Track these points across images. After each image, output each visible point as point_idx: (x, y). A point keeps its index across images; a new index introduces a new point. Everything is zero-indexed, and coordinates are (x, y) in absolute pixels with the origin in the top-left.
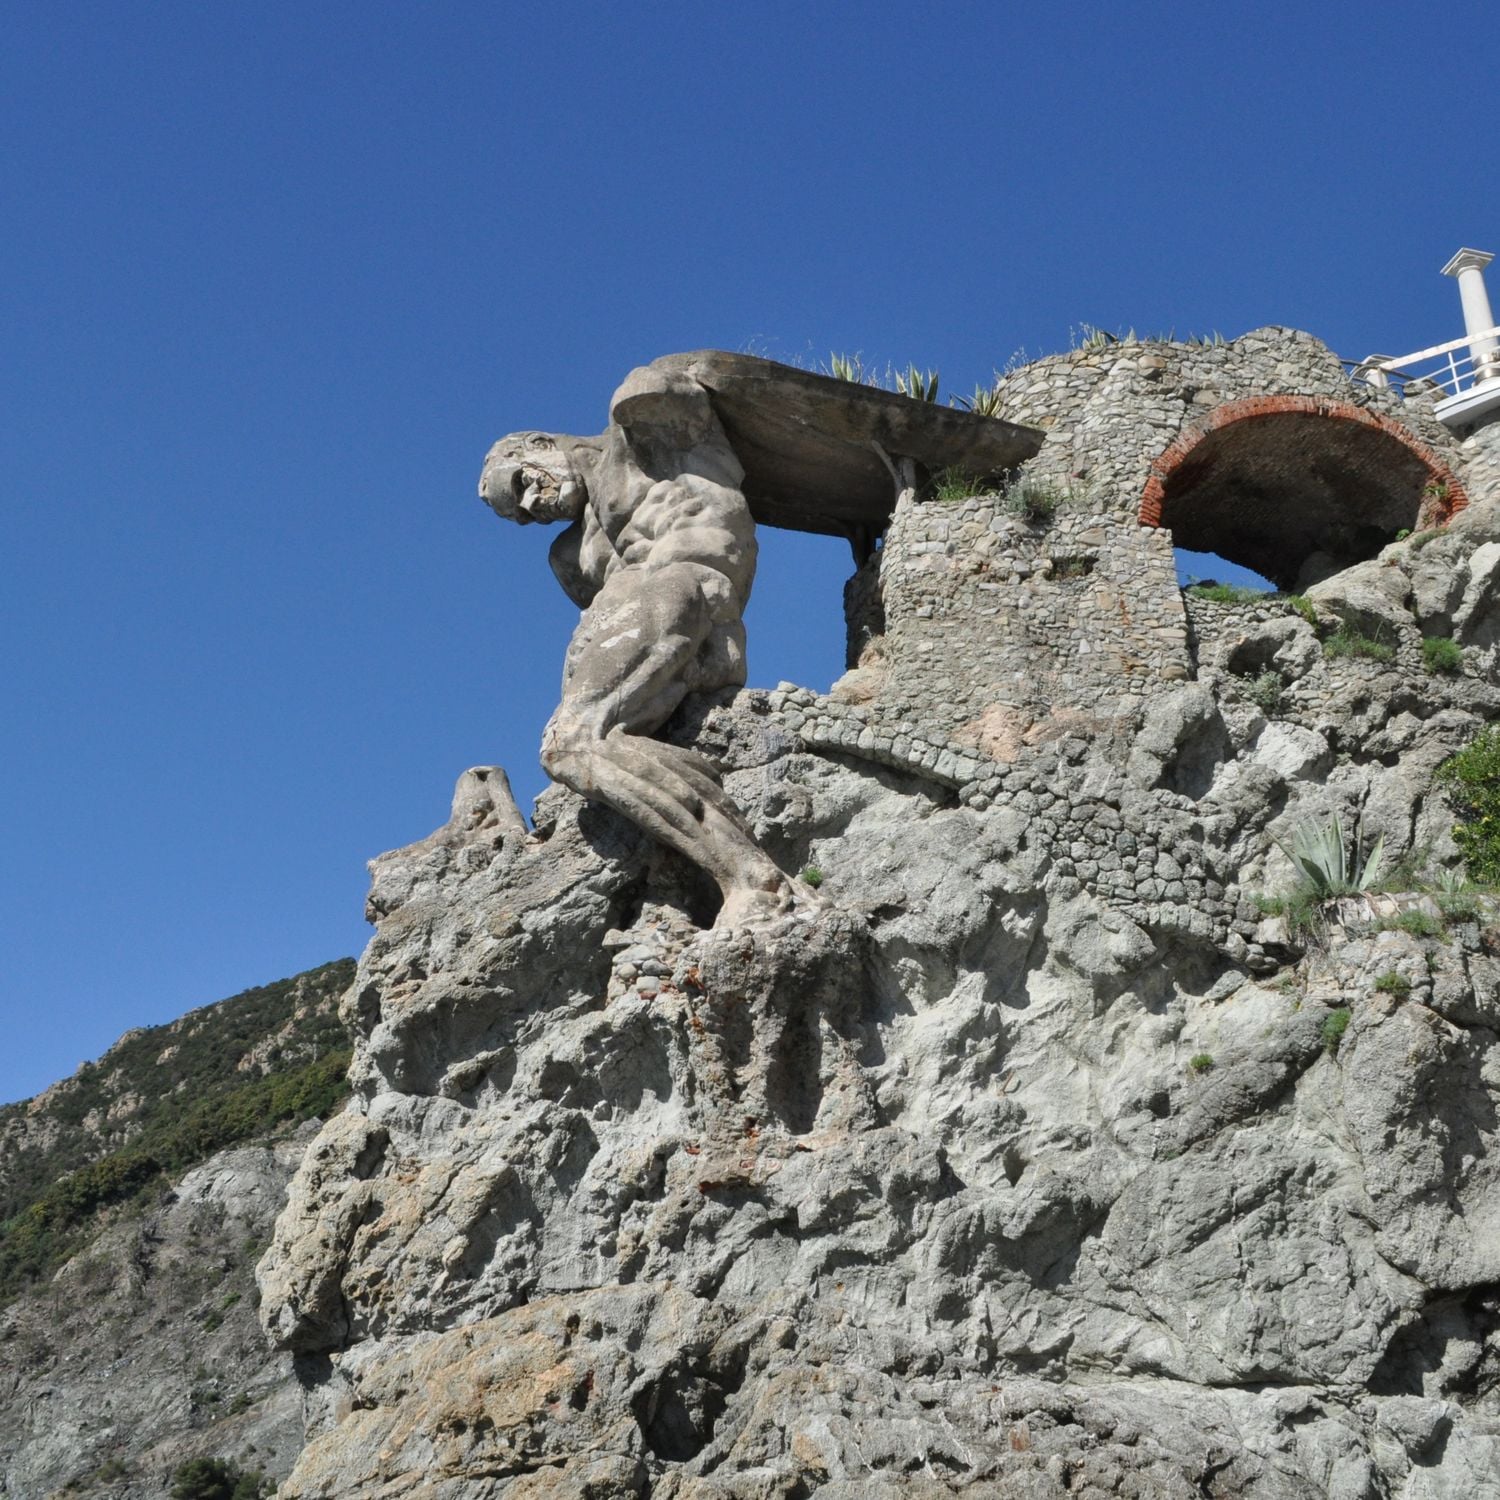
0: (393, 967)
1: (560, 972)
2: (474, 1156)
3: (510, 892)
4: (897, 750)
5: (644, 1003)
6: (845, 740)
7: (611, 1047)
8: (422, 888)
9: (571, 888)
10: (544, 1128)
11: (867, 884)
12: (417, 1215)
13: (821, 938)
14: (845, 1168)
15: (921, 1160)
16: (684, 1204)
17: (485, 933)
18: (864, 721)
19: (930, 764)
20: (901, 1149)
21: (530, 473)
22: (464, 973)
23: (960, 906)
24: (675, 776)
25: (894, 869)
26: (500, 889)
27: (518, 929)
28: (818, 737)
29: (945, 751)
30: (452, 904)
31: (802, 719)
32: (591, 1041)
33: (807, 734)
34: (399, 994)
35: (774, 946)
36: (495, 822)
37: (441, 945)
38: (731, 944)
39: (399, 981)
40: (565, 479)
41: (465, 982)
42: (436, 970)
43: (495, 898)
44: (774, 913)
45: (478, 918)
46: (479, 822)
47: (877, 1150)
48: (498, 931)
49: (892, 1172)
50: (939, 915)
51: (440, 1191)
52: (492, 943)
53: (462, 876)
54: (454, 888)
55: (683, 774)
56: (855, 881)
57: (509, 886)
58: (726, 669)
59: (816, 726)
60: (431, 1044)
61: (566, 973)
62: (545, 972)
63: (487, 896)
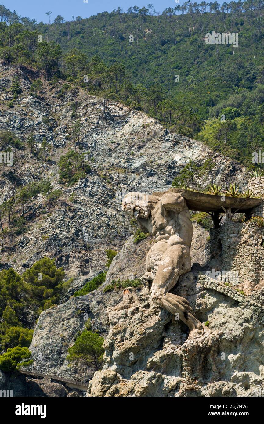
0: (117, 339)
1: (152, 341)
2: (138, 381)
3: (142, 323)
4: (225, 293)
5: (173, 351)
6: (214, 288)
7: (165, 359)
8: (122, 320)
9: (155, 324)
10: (154, 377)
11: (219, 326)
12: (127, 393)
13: (210, 342)
14: (215, 388)
15: (229, 388)
16: (182, 393)
17: (137, 333)
18: (218, 285)
19: (233, 297)
20: (225, 386)
21: (137, 208)
22: (133, 342)
23: (238, 333)
24: (181, 305)
25: (224, 323)
26: (139, 323)
27: (145, 333)
28: (208, 287)
29: (236, 294)
30: (128, 325)
31: (204, 282)
32: (161, 358)
33: (205, 286)
34: (119, 346)
35: (202, 345)
36: (134, 302)
37: (127, 335)
38: (194, 344)
39: (119, 342)
40: (146, 211)
41: (134, 344)
42: (126, 340)
43: (139, 325)
44: (201, 336)
45: (135, 329)
46: (131, 302)
47: (221, 386)
48: (140, 333)
49: (224, 390)
50: (234, 335)
51: (132, 388)
52: (138, 336)
53: (130, 318)
54: (128, 321)
55: (182, 305)
56: (216, 326)
57: (141, 322)
58: (187, 269)
59: (207, 284)
60: (125, 355)
61: (154, 341)
62: (149, 341)
63: (137, 324)
